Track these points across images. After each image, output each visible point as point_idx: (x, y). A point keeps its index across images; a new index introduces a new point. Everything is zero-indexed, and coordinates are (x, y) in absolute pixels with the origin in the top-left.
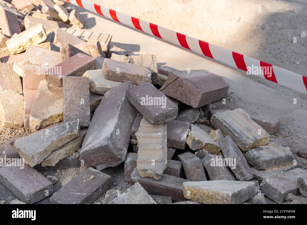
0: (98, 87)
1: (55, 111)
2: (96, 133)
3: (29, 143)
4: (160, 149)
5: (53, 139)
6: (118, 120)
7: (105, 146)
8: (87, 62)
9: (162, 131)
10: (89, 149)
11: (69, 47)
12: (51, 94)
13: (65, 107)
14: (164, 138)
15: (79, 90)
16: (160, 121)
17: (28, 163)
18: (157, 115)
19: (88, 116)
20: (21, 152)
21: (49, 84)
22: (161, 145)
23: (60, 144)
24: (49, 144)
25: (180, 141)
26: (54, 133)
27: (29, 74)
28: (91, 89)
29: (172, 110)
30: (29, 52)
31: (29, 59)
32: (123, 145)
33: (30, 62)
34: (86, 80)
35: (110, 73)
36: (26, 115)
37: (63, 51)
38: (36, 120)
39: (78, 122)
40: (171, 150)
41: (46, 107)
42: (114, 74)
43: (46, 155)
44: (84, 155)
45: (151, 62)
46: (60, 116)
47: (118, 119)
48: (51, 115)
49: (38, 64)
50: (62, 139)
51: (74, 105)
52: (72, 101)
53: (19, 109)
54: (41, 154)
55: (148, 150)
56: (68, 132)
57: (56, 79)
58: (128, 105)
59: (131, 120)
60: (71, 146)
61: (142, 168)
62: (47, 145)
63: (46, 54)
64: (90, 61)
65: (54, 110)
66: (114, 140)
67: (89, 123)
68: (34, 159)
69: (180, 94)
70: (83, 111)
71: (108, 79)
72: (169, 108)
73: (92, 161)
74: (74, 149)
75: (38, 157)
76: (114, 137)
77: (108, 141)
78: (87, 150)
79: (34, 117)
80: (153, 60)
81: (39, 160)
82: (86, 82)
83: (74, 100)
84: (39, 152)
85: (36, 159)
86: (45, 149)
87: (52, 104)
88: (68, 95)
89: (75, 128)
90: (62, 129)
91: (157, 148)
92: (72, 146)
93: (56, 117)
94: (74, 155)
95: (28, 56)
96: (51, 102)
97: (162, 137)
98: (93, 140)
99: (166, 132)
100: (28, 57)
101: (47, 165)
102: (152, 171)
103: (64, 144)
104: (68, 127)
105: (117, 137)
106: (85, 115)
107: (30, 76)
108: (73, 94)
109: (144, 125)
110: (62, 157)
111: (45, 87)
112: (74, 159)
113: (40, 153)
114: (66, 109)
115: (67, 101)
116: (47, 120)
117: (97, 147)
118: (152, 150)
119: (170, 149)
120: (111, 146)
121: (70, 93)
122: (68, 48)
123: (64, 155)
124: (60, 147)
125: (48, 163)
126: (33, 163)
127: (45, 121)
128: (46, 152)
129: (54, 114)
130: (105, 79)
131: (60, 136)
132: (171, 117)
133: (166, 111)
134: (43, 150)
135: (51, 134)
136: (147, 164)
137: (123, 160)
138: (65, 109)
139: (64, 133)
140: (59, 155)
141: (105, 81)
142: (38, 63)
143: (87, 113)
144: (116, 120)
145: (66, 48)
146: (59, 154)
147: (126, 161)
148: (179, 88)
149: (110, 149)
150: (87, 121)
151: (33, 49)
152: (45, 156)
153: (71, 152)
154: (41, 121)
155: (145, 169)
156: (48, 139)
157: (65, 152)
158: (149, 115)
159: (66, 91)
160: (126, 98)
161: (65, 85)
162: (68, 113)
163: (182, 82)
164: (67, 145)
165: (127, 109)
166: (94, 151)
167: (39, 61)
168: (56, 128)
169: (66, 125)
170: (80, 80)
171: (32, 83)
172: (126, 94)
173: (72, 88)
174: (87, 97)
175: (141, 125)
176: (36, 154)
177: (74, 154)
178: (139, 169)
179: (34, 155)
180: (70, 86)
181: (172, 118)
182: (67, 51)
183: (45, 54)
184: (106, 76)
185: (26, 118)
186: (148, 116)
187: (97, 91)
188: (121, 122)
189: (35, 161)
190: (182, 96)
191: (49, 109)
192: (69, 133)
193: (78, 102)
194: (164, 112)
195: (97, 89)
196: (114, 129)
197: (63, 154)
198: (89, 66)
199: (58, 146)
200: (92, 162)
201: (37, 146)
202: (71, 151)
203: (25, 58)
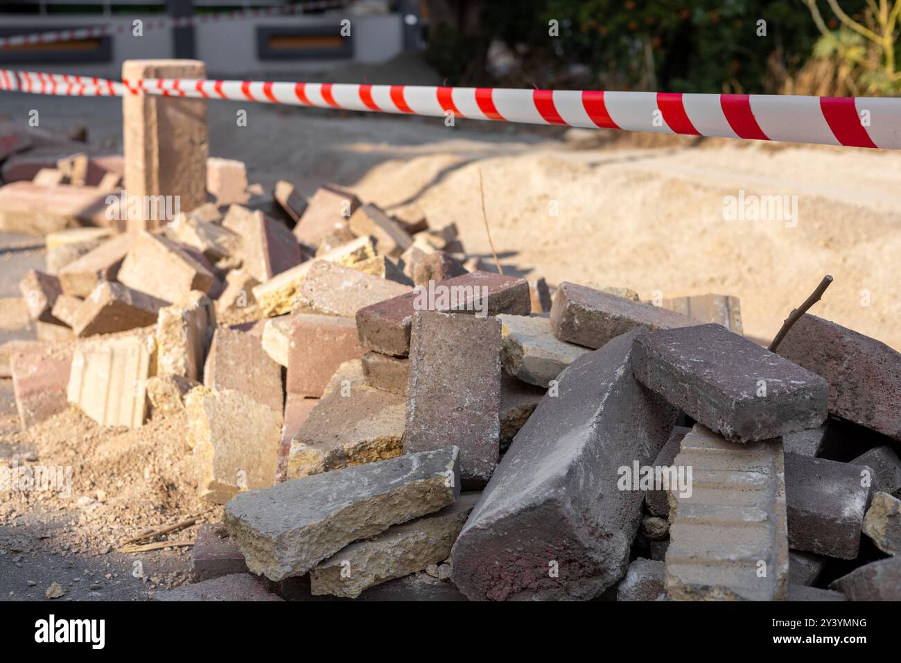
0: (530, 358)
1: (378, 432)
2: (513, 476)
3: (277, 504)
4: (759, 522)
5: (358, 494)
6: (597, 431)
7: (544, 503)
8: (500, 288)
9: (767, 468)
10: (484, 522)
11: (443, 262)
12: (370, 391)
13: (413, 408)
14: (775, 491)
15: (464, 355)
16: (760, 426)
17: (263, 570)
18: (746, 398)
19: (492, 442)
20: (245, 528)
21: (368, 358)
22: (762, 509)
23: (385, 518)
24: (343, 508)
25: (839, 522)
26: (367, 480)
27: (309, 341)
28: (509, 368)
29: (804, 389)
30: (317, 279)
31: (314, 296)
32: (613, 520)
33: (316, 304)
34: (491, 326)
35: (578, 318)
36: (282, 458)
37: (425, 274)
38: (312, 451)
39: (452, 453)
40: (803, 562)
41: (348, 422)
42: (591, 323)
43: (329, 547)
44: (467, 548)
45: (721, 314)
46: (395, 448)
47: (599, 426)
48: (362, 440)
49: (340, 313)
50: (389, 497)
51: (446, 404)
52: (440, 391)
53: (263, 451)
54: (311, 538)
55: (710, 524)
56: (415, 477)
57: (391, 329)
58: (637, 397)
59: (647, 451)
60: (422, 536)
61: (684, 581)
62: (338, 511)
63: (370, 287)
64: (512, 286)
65: (377, 428)
66: (580, 490)
67: (492, 469)
68: (283, 551)
69: (833, 385)
70: (473, 425)
71: (568, 342)
72: (793, 382)
73: (493, 578)
74: (433, 552)
75: (299, 546)
76: (582, 482)
77: (560, 487)
78: (479, 526)
79: (304, 444)
80: (729, 310)
81: (303, 557)
82: (492, 333)
83: (446, 387)
84: (306, 528)
85: (291, 552)
86: (328, 520)
87: (371, 415)
88: (427, 369)
89: (441, 468)
90: (396, 470)
91: (749, 520)
92: (425, 536)
93: (381, 451)
94: (433, 572)
95: (310, 287)
96: (371, 408)
97: (766, 487)
98: (502, 496)
99: (783, 474)
100: (312, 290)
101: (330, 592)
102: (728, 592)
103: (397, 521)
104: (416, 465)
105: (591, 484)
106: (480, 440)
107: (309, 348)
108: (443, 368)
109: (695, 448)
110: (388, 571)
111: (354, 375)
112: (432, 586)
113: (309, 532)
114: (416, 416)
115: (421, 389)
116: (348, 457)
117: (514, 512)
118: (728, 525)
119: (798, 560)
120: (568, 506)
121: (434, 365)
122: (440, 263)
123: (396, 565)
124: (384, 529)
125: (333, 582)
126: (279, 566)
127: (340, 458)
128: (330, 534)
129: (372, 439)
130: (557, 342)
131: (386, 487)
132: (802, 417)
133: (783, 388)
134: (319, 522)
135: (353, 482)
136: (708, 569)
137: (614, 574)
138: (413, 413)
139: (400, 479)
140: (376, 559)
141: (559, 345)
142: (339, 311)
143: (489, 434)
144: (591, 430)
145: (435, 262)
146: (378, 555)
147: (624, 586)
148: (828, 364)
149: (564, 518)
150: (486, 461)
151: (331, 270)
152: (328, 549)
153: (421, 561)
154: (327, 455)
155: (698, 585)
156: (342, 494)
157: (399, 553)
158: (715, 405)
159: (419, 358)
160: (632, 372)
161: (419, 338)
162: (423, 427)
163: (837, 341)
164: (409, 530)
165: (633, 410)
166: (504, 531)
167: (345, 306)
168: (373, 468)
169: (410, 462)
170: (471, 326)
171: (314, 372)
172: (630, 359)
173: (441, 348)
174: (491, 382)
175: (684, 448)
176: (295, 533)
177: (431, 569)
178: (675, 588)
179: (287, 534)
180: (437, 342)
181: (804, 423)
182: (436, 273)
183: (366, 287)
184: (563, 328)
185: (280, 467)
186: (713, 410)
187: (528, 373)
188: (608, 441)
189: (289, 557)
190: (841, 393)
191: (359, 424)
192: (418, 479)
193: (458, 395)
194: (775, 391)
195: (527, 366)
196: (580, 453)
197: (392, 560)
198: (505, 303)
199: (376, 522)
200: (495, 585)
201: (299, 512)
202: (421, 557)
203: (302, 292)
